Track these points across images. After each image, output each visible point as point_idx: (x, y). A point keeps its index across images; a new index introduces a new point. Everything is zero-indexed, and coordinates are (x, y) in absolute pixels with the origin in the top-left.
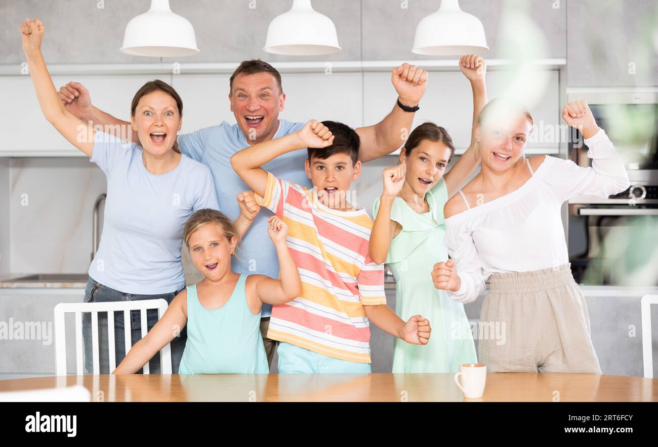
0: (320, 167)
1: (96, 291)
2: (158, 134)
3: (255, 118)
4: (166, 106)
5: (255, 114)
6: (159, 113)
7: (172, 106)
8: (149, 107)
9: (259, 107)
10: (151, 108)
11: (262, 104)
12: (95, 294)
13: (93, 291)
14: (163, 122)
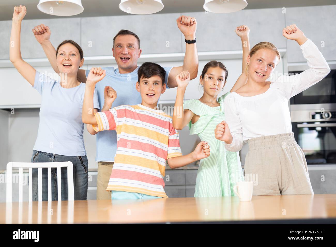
0: (145, 83)
1: (36, 157)
2: (66, 64)
3: (125, 58)
4: (71, 51)
5: (125, 56)
6: (67, 54)
7: (75, 51)
8: (63, 51)
9: (128, 53)
10: (64, 52)
11: (129, 52)
12: (35, 159)
13: (34, 157)
14: (69, 58)
